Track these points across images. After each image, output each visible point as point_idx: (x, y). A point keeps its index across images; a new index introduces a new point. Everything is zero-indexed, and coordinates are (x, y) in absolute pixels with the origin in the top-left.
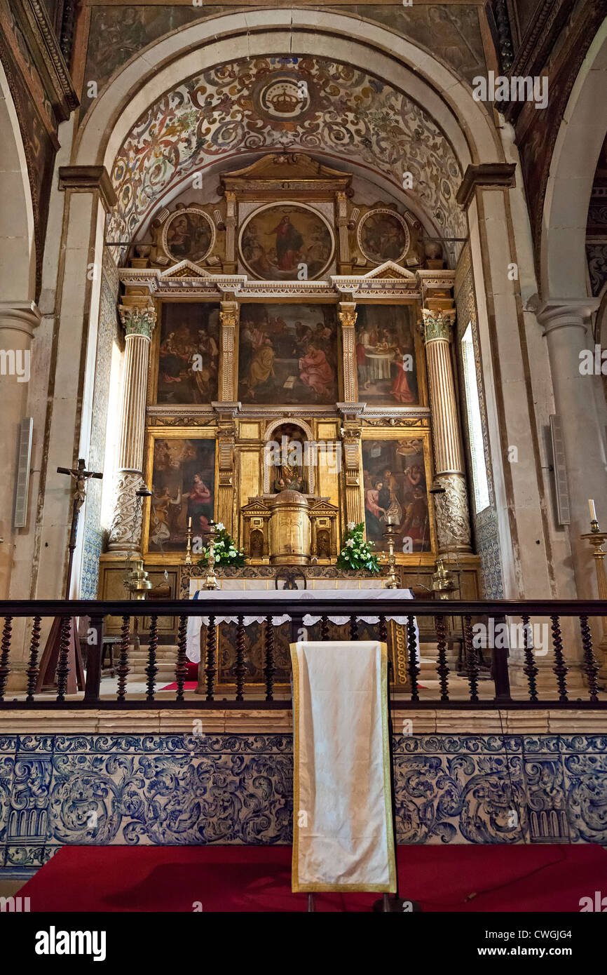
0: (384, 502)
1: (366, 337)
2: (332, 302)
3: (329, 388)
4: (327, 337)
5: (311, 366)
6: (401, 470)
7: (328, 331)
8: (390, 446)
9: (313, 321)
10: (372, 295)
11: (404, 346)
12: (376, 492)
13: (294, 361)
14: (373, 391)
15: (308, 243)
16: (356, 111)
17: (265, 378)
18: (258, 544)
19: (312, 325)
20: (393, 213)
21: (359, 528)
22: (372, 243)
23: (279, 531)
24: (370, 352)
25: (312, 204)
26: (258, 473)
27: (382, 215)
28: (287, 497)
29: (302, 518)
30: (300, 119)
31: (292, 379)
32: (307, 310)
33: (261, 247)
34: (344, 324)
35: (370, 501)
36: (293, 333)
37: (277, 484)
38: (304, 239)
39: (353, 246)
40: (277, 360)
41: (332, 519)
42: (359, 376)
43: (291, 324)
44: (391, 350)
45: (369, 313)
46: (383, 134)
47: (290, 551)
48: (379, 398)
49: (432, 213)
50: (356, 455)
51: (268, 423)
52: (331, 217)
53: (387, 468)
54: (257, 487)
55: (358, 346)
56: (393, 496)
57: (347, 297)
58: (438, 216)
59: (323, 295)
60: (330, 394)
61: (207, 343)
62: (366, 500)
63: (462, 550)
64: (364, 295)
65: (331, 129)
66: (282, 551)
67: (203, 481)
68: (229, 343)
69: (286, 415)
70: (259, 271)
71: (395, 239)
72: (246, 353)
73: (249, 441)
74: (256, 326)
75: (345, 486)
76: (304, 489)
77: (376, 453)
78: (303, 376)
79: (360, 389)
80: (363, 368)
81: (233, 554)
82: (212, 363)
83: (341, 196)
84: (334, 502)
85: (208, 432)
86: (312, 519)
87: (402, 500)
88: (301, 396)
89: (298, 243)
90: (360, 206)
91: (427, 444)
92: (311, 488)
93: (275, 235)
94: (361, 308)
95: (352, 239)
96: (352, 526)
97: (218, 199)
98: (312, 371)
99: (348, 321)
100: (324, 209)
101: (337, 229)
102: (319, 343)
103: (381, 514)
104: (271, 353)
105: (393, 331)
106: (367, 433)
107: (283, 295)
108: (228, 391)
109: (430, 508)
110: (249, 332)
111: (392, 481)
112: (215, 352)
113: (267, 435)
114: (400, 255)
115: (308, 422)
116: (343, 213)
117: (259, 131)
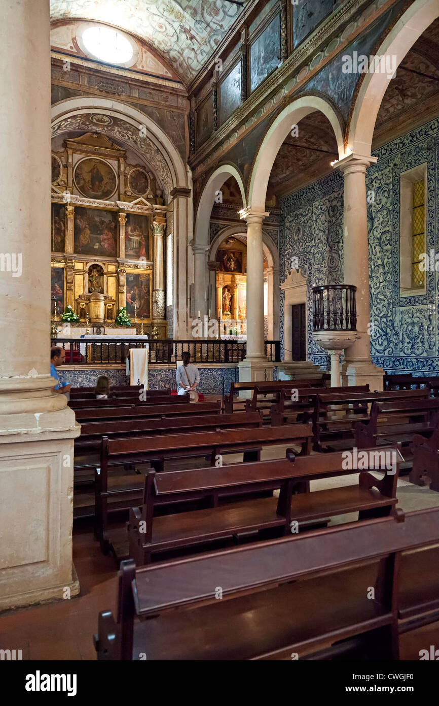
0: (133, 299)
1: (129, 229)
2: (115, 210)
3: (113, 250)
4: (113, 227)
5: (106, 239)
6: (140, 286)
7: (113, 224)
8: (137, 276)
9: (107, 219)
10: (133, 210)
11: (145, 234)
12: (130, 295)
13: (98, 236)
14: (131, 252)
15: (106, 180)
16: (133, 133)
17: (86, 243)
18: (83, 313)
19: (107, 220)
20: (144, 171)
21: (124, 309)
22: (134, 185)
23: (92, 309)
24: (131, 236)
25: (108, 160)
26: (83, 284)
27: (139, 171)
28: (97, 296)
29: (102, 304)
30: (107, 126)
31: (97, 244)
32: (105, 213)
33: (84, 179)
34: (121, 223)
35: (128, 298)
36: (98, 223)
37: (91, 290)
38: (104, 177)
39: (126, 185)
40: (92, 235)
41: (113, 305)
42: (126, 246)
43: (97, 219)
44: (139, 236)
45: (131, 218)
46: (142, 143)
47: (97, 317)
48: (134, 256)
49: (160, 178)
50: (123, 279)
51: (87, 263)
52: (116, 168)
53: (135, 285)
54: (82, 290)
55: (126, 232)
56: (137, 297)
57: (123, 210)
58: (163, 180)
59: (112, 207)
60: (113, 253)
61: (59, 224)
62: (126, 298)
63: (161, 319)
64: (129, 209)
65: (120, 133)
66: (94, 317)
67: (60, 286)
68: (71, 225)
69: (95, 260)
70: (84, 192)
71: (144, 184)
72: (77, 231)
73: (79, 270)
74: (82, 218)
75: (118, 292)
76: (102, 292)
77: (131, 279)
78: (102, 243)
79: (126, 251)
80: (127, 242)
81: (75, 318)
82: (62, 234)
83: (122, 160)
84: (114, 298)
85: (62, 265)
86: (105, 305)
87: (140, 298)
88: (101, 253)
89: (101, 180)
90: (129, 165)
91: (151, 277)
92: (105, 293)
93: (91, 174)
94: (128, 216)
95: (125, 181)
96: (121, 308)
97: (62, 150)
98: (106, 242)
99: (122, 221)
100: (113, 164)
101: (119, 176)
102: (110, 229)
103: (132, 303)
104: (89, 232)
105: (141, 227)
106: (129, 270)
107: (94, 205)
108: (70, 247)
109: (150, 302)
110: (78, 221)
111: (137, 291)
112: (63, 228)
113: (87, 269)
114: (145, 192)
115: (104, 264)
116: (122, 169)
117: (87, 125)
